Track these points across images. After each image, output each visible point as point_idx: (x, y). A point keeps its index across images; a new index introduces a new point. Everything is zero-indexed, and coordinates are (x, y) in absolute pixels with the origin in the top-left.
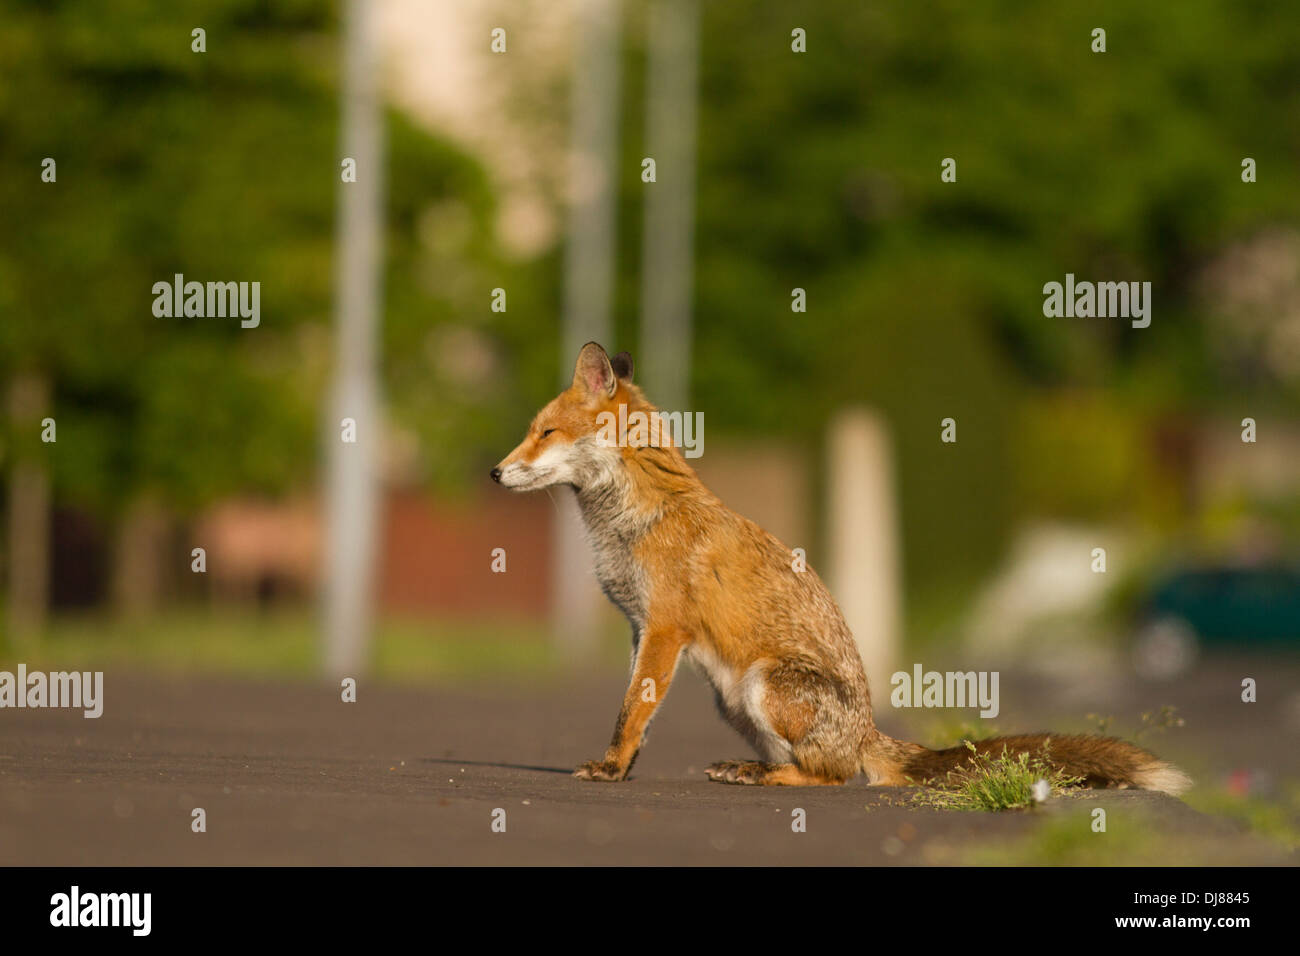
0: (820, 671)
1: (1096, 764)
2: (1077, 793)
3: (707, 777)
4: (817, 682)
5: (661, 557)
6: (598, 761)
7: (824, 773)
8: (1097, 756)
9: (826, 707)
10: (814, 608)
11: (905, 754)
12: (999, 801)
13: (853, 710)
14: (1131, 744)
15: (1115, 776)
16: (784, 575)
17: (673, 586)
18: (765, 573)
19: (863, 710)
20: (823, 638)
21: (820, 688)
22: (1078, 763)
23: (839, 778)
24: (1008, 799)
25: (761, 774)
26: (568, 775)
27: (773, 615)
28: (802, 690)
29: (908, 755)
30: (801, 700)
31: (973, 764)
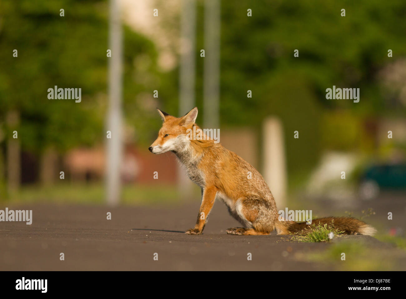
0: (259, 199)
1: (347, 226)
2: (343, 236)
3: (227, 233)
4: (259, 203)
5: (206, 167)
6: (193, 229)
7: (263, 231)
8: (347, 224)
9: (262, 210)
10: (255, 179)
11: (288, 224)
12: (318, 239)
13: (271, 210)
14: (358, 220)
15: (353, 230)
16: (245, 169)
17: (211, 174)
18: (239, 169)
19: (274, 209)
20: (259, 188)
21: (259, 205)
22: (341, 226)
23: (267, 232)
24: (321, 238)
25: (243, 232)
26: (183, 233)
27: (242, 182)
28: (254, 206)
29: (289, 224)
30: (254, 209)
31: (310, 228)
